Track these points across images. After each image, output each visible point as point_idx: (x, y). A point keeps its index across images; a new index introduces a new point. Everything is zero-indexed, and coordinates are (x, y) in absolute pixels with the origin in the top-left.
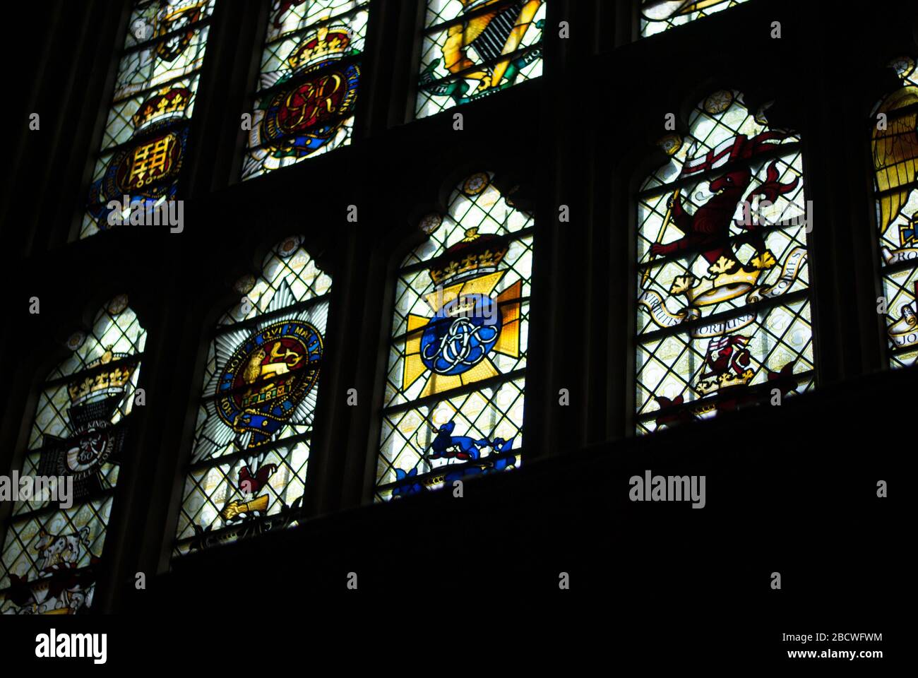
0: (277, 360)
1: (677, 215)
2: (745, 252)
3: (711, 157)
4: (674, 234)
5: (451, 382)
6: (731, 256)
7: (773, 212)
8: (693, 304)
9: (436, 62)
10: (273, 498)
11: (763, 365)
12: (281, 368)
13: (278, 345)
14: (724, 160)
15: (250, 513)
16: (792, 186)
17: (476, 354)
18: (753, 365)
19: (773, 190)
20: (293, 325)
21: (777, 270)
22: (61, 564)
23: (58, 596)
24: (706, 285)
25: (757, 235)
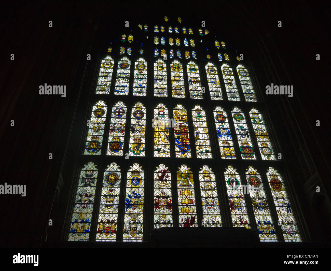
0: (113, 177)
1: (158, 176)
2: (165, 182)
3: (161, 171)
4: (158, 178)
5: (134, 186)
6: (164, 182)
7: (168, 179)
8: (159, 186)
9: (131, 147)
10: (113, 193)
11: (166, 195)
12: (114, 178)
13: (113, 175)
14: (163, 172)
15: (111, 194)
16: (169, 177)
17: (137, 184)
18: (166, 194)
19: (168, 177)
20: (115, 174)
21: (168, 185)
22: (86, 194)
23: (86, 197)
24: (161, 184)
25: (166, 180)
